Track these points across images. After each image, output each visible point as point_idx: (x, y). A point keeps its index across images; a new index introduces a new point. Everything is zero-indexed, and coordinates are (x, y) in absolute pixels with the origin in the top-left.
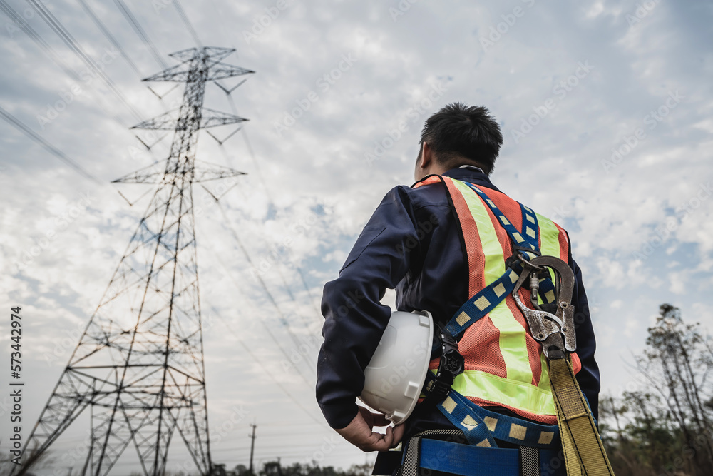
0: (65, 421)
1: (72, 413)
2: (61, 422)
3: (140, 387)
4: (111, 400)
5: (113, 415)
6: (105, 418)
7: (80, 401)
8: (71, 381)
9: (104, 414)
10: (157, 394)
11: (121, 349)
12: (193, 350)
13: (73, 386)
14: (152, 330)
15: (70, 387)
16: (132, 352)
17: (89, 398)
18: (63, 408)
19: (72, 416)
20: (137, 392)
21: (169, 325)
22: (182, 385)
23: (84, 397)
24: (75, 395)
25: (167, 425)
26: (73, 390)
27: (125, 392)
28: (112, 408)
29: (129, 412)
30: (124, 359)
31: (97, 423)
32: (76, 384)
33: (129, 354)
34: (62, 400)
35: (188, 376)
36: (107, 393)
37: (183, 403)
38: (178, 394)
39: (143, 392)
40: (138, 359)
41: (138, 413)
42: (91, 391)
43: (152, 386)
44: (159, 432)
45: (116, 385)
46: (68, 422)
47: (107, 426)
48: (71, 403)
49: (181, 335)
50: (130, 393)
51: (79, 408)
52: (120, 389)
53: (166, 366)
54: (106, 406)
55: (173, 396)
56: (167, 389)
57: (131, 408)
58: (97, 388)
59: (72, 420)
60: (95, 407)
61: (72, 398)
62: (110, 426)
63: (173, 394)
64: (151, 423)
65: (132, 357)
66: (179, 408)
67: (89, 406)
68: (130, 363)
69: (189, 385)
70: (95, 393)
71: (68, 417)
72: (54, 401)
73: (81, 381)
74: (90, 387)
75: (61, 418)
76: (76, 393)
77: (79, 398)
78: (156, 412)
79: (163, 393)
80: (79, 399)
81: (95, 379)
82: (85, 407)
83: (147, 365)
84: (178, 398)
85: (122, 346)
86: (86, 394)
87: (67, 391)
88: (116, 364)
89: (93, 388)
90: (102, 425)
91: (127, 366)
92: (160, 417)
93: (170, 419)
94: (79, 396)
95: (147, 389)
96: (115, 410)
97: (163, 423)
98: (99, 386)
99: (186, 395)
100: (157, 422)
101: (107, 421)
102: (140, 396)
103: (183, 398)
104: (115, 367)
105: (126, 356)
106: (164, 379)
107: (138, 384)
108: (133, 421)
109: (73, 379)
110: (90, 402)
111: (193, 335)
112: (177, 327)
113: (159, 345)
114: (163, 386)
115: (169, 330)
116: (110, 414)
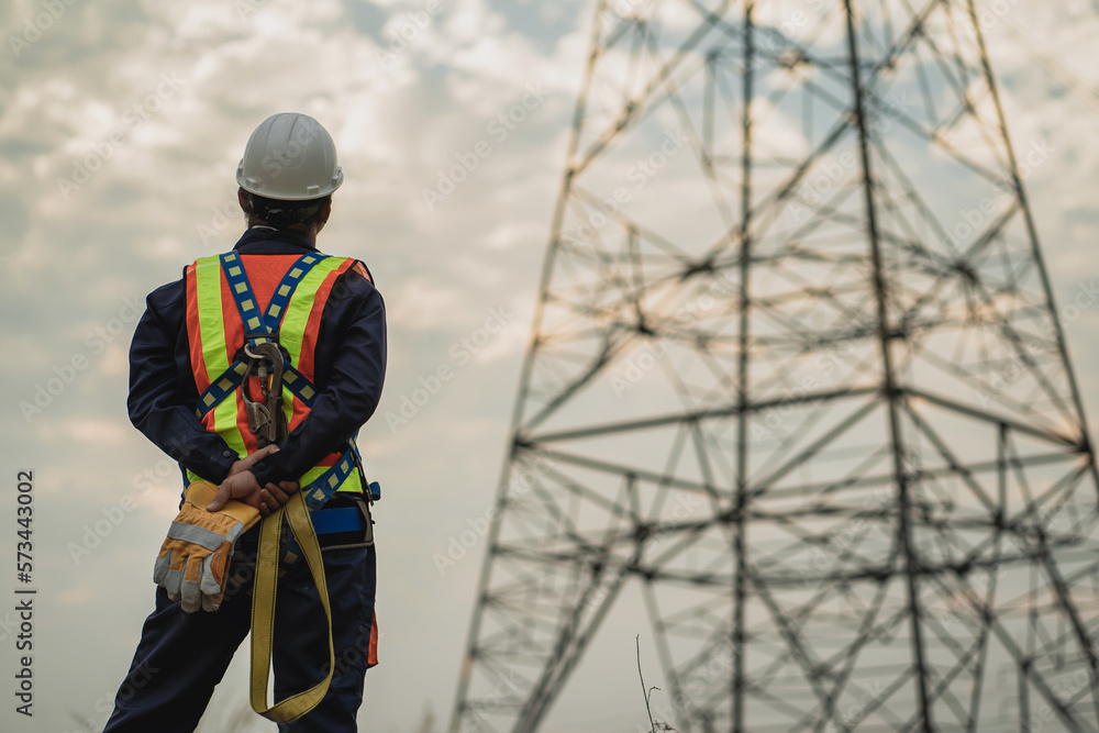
0: (560, 649)
1: (576, 613)
2: (548, 652)
3: (806, 490)
4: (712, 553)
5: (739, 617)
6: (709, 627)
7: (597, 569)
8: (542, 493)
9: (701, 612)
10: (881, 515)
11: (702, 341)
12: (1003, 304)
13: (554, 511)
14: (806, 243)
15: (546, 517)
16: (754, 350)
17: (625, 552)
18: (542, 601)
19: (581, 631)
20: (800, 514)
21: (871, 211)
22: (984, 467)
23: (604, 550)
24: (565, 547)
25: (949, 641)
26: (561, 529)
27: (759, 516)
28: (729, 588)
30: (725, 381)
31: (684, 650)
32: (564, 501)
33: (744, 359)
34: (529, 568)
35: (1004, 426)
37: (1009, 544)
38: (968, 503)
39: (824, 511)
40: (782, 376)
41: (820, 598)
42: (625, 525)
43: (850, 483)
44: (921, 671)
45: (711, 491)
46: (570, 650)
47: (724, 660)
48: (562, 578)
49: (933, 243)
50: (781, 519)
52: (735, 516)
53: (893, 392)
54: (702, 580)
55: (954, 516)
56: (926, 492)
57: (790, 581)
58: (646, 513)
59: (583, 643)
60: (659, 588)
61: (562, 557)
62: (738, 660)
63: (949, 506)
64: (883, 636)
66: (991, 565)
67: (634, 585)
68: (756, 394)
69: (1018, 463)
70: (642, 533)
71: (565, 637)
72: (503, 575)
73: (576, 489)
74: (617, 510)
75: (546, 638)
76: (572, 536)
77: (590, 558)
79: (905, 511)
81: (632, 476)
82: (615, 588)
83: (828, 396)
84: (977, 524)
85: (705, 325)
86: (612, 536)
87: (539, 533)
88: (697, 404)
89: (634, 516)
90: (704, 658)
91: (744, 408)
92: (914, 610)
94: (586, 548)
95: (836, 499)
96: (740, 596)
97: (928, 633)
98: (650, 502)
99: (1014, 508)
100: (904, 630)
101: (717, 638)
102: (817, 526)
103: (999, 522)
104: (693, 419)
105: (730, 367)
106: (897, 449)
108: (810, 630)
110: (633, 568)
111: (993, 235)
112: (909, 210)
113: (850, 300)
114: (902, 480)
115: (873, 232)
116: (724, 610)
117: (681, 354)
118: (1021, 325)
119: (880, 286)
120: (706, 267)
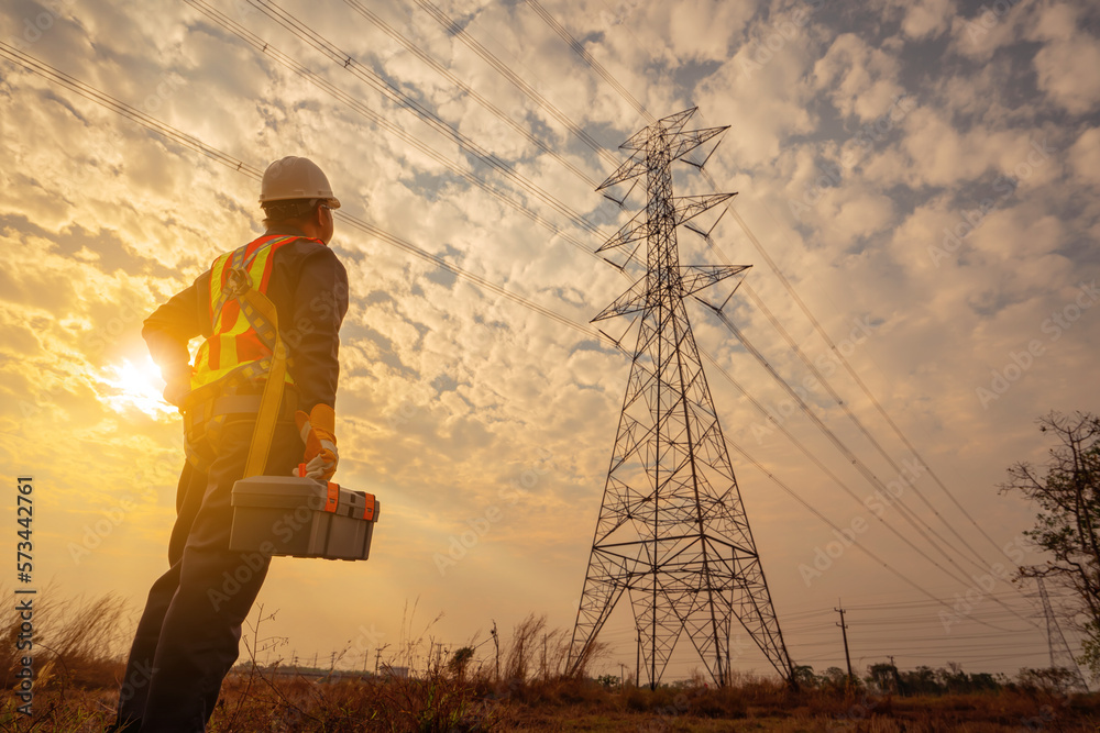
0: (605, 609)
1: (610, 599)
2: (602, 610)
3: (678, 564)
4: (647, 581)
5: (655, 601)
6: (646, 604)
7: (615, 585)
8: (601, 562)
9: (644, 599)
10: (701, 573)
11: (645, 521)
12: (731, 513)
13: (604, 568)
14: (676, 493)
15: (602, 569)
16: (659, 524)
17: (624, 581)
18: (600, 594)
19: (612, 602)
20: (676, 571)
21: (695, 484)
22: (728, 559)
23: (618, 580)
24: (608, 578)
25: (721, 611)
26: (606, 573)
27: (662, 572)
28: (652, 592)
29: (673, 597)
30: (652, 532)
31: (639, 610)
32: (607, 566)
33: (656, 526)
34: (597, 584)
35: (734, 547)
36: (643, 575)
37: (736, 582)
38: (725, 571)
39: (684, 571)
40: (667, 531)
41: (682, 597)
42: (624, 572)
43: (691, 563)
44: (714, 619)
46: (608, 609)
47: (650, 614)
48: (607, 588)
49: (713, 496)
50: (665, 572)
51: (617, 593)
52: (655, 569)
53: (703, 537)
54: (644, 590)
55: (721, 574)
56: (711, 565)
57: (673, 591)
59: (612, 608)
60: (633, 591)
61: (606, 581)
62: (654, 613)
63: (719, 571)
64: (701, 609)
65: (661, 529)
66: (732, 588)
67: (627, 590)
68: (660, 536)
69: (738, 559)
70: (631, 575)
72: (589, 585)
73: (611, 561)
74: (621, 567)
75: (601, 605)
76: (609, 575)
78: (704, 595)
79: (706, 571)
80: (614, 583)
81: (625, 558)
82: (621, 592)
83: (681, 537)
84: (727, 576)
85: (645, 516)
86: (620, 576)
87: (600, 574)
88: (644, 538)
89: (626, 569)
90: (645, 613)
91: (656, 540)
92: (711, 601)
93: (723, 603)
94: (613, 579)
95: (687, 567)
96: (655, 594)
97: (715, 609)
99: (737, 572)
100: (708, 607)
101: (649, 607)
102: (680, 575)
103: (733, 576)
104: (644, 542)
105: (653, 528)
106: (705, 553)
107: (674, 561)
108: (678, 607)
109: (602, 559)
110: (626, 586)
111: (728, 493)
112: (706, 485)
113: (689, 510)
114: (705, 562)
115: (696, 490)
116: (651, 599)
117: (638, 523)
118: (736, 519)
119: (698, 506)
120: (649, 499)
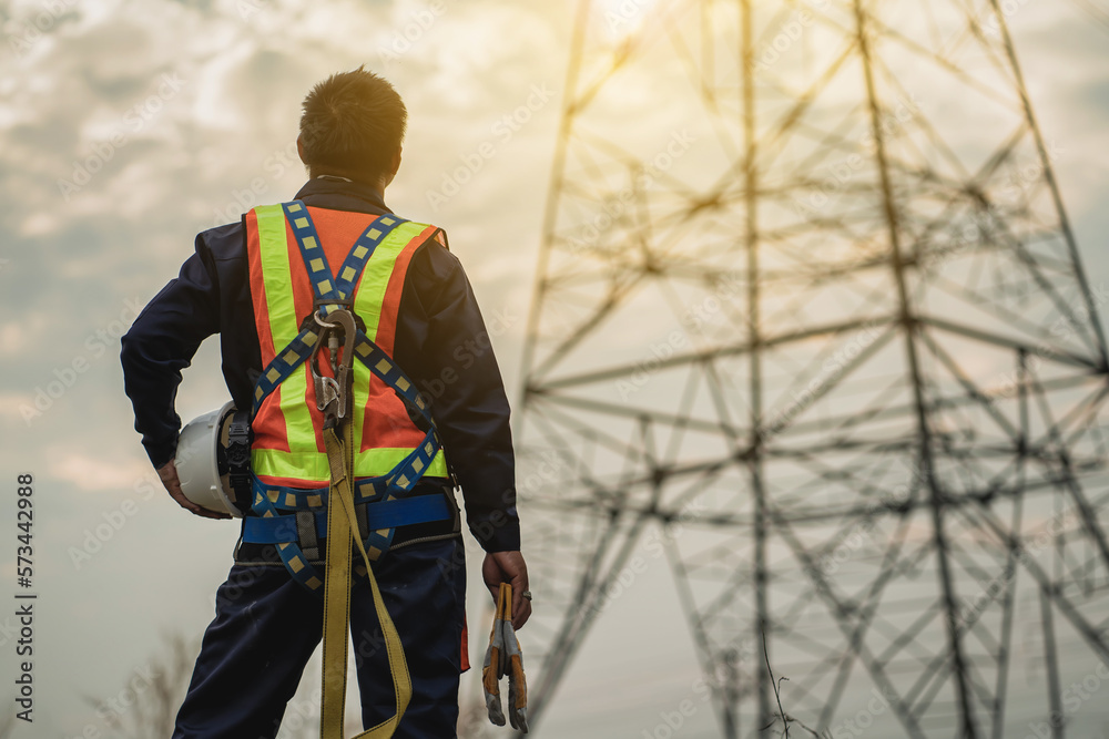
0: (580, 597)
1: (595, 560)
2: (568, 601)
3: (824, 424)
4: (731, 491)
5: (760, 555)
6: (730, 568)
7: (615, 514)
8: (556, 441)
9: (721, 553)
11: (712, 279)
12: (1017, 228)
13: (568, 457)
15: (558, 463)
16: (764, 285)
17: (641, 496)
18: (560, 549)
19: (601, 577)
21: (878, 137)
23: (620, 495)
24: (581, 493)
25: (976, 572)
26: (575, 475)
27: (777, 453)
28: (749, 527)
29: (813, 536)
30: (736, 319)
31: (706, 592)
32: (578, 447)
33: (753, 293)
35: (1023, 351)
36: (713, 469)
37: (1033, 470)
39: (843, 445)
40: (794, 311)
41: (846, 533)
42: (641, 469)
43: (872, 415)
44: (950, 603)
45: (727, 430)
46: (591, 598)
47: (746, 602)
49: (945, 169)
50: (800, 455)
53: (909, 322)
54: (721, 521)
55: (976, 445)
57: (810, 517)
58: (661, 456)
59: (603, 589)
60: (679, 532)
61: (579, 504)
62: (761, 599)
63: (970, 435)
64: (909, 570)
66: (1017, 493)
67: (652, 529)
68: (769, 329)
69: (1039, 388)
70: (659, 476)
71: (585, 584)
73: (589, 435)
74: (632, 454)
76: (588, 482)
77: (607, 504)
78: (921, 523)
79: (925, 445)
80: (610, 505)
81: (645, 419)
82: (633, 534)
84: (996, 451)
85: (713, 262)
86: (629, 481)
87: (553, 480)
88: (707, 343)
89: (648, 457)
90: (727, 599)
91: (756, 345)
92: (940, 543)
93: (982, 544)
94: (601, 494)
96: (760, 535)
97: (955, 564)
98: (665, 444)
99: (1037, 432)
100: (931, 563)
101: (739, 580)
102: (837, 461)
103: (1022, 449)
104: (706, 358)
105: (740, 303)
106: (916, 379)
107: (812, 414)
108: (833, 568)
109: (561, 431)
110: (651, 511)
111: (1003, 157)
114: (920, 410)
115: (881, 160)
116: (744, 550)
117: (686, 292)
118: (1036, 248)
119: (892, 216)
120: (712, 203)
